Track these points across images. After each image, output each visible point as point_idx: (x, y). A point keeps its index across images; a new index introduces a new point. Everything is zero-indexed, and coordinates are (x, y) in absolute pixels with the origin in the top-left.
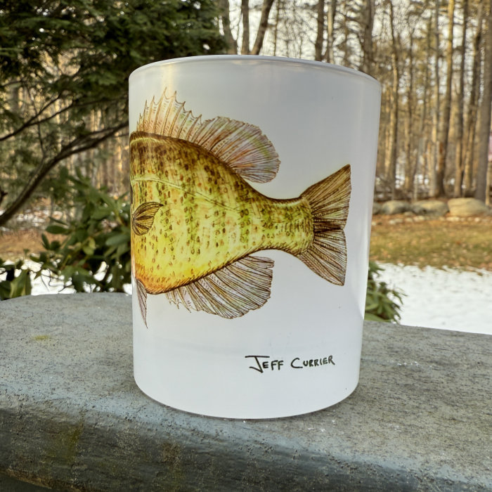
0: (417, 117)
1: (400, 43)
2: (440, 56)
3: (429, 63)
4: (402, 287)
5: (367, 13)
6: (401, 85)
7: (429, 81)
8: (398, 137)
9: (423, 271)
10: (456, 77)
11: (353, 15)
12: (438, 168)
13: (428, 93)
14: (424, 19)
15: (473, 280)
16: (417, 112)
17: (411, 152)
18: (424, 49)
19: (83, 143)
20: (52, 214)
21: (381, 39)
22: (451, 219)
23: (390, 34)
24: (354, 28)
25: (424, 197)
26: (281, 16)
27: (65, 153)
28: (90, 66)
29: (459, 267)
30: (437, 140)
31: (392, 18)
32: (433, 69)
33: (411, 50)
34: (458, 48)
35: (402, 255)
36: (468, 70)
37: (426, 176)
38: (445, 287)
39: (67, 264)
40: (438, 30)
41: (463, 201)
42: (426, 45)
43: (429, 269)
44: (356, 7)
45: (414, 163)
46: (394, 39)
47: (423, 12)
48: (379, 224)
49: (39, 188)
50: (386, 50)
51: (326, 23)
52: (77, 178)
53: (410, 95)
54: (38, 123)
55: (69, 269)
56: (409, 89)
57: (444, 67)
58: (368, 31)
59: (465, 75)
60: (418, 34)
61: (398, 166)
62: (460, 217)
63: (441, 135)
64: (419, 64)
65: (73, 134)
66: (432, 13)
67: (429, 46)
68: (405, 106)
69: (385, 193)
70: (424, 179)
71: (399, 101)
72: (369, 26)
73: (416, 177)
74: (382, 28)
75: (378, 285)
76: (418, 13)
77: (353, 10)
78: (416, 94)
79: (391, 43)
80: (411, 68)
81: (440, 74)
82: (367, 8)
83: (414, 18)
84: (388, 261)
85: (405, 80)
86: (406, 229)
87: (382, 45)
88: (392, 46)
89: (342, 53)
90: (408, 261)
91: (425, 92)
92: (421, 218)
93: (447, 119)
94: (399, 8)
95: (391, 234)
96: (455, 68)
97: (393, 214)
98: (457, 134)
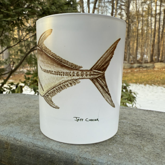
0: (144, 37)
1: (139, 12)
2: (152, 16)
3: (148, 19)
5: (128, 3)
6: (139, 26)
7: (148, 25)
8: (138, 43)
9: (145, 86)
10: (157, 23)
11: (123, 4)
12: (151, 53)
13: (148, 28)
14: (147, 4)
15: (162, 89)
16: (145, 35)
17: (142, 48)
21: (132, 11)
22: (155, 69)
23: (135, 9)
24: (124, 8)
25: (146, 62)
26: (100, 5)
27: (32, 50)
29: (157, 85)
30: (151, 44)
31: (136, 5)
32: (150, 20)
33: (142, 15)
34: (158, 13)
35: (139, 81)
36: (162, 21)
38: (152, 91)
40: (151, 8)
41: (159, 63)
43: (148, 85)
44: (124, 1)
45: (144, 51)
46: (137, 11)
47: (146, 2)
48: (132, 71)
50: (134, 15)
51: (114, 7)
53: (142, 29)
54: (24, 41)
56: (142, 28)
57: (153, 20)
58: (128, 9)
59: (160, 22)
60: (145, 9)
61: (138, 53)
62: (158, 68)
63: (152, 42)
64: (145, 19)
65: (35, 44)
66: (150, 2)
67: (148, 13)
68: (140, 33)
69: (134, 61)
70: (146, 56)
71: (138, 32)
72: (128, 7)
73: (144, 56)
74: (133, 7)
75: (129, 91)
77: (123, 2)
78: (144, 29)
80: (143, 20)
81: (152, 22)
83: (143, 4)
84: (134, 83)
85: (140, 24)
86: (140, 73)
87: (133, 13)
88: (136, 13)
89: (120, 16)
90: (141, 83)
91: (147, 28)
92: (145, 69)
93: (154, 37)
94: (139, 1)
95: (135, 74)
96: (157, 20)
97: (136, 68)
98: (158, 42)
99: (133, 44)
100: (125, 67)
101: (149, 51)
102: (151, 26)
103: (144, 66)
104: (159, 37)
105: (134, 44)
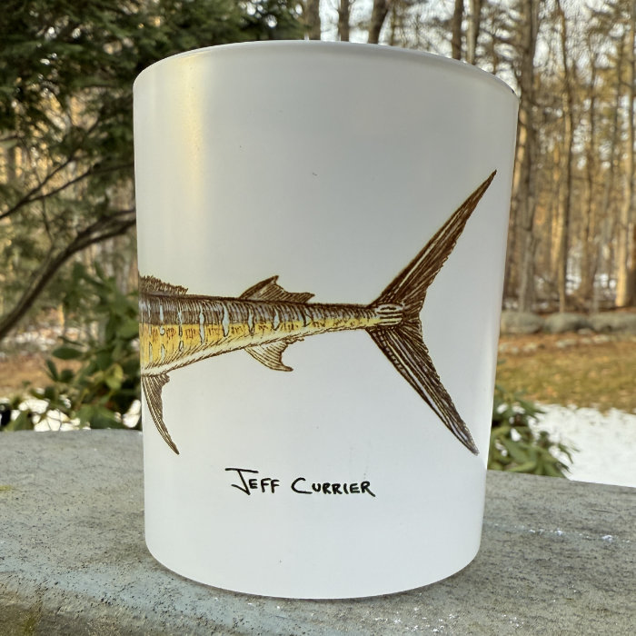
0: (600, 188)
1: (575, 77)
3: (618, 106)
4: (572, 438)
5: (526, 31)
6: (576, 140)
7: (618, 133)
8: (571, 218)
9: (605, 416)
11: (505, 34)
13: (617, 151)
14: (613, 38)
16: (601, 180)
17: (590, 239)
18: (613, 85)
19: (107, 227)
20: (65, 331)
21: (547, 70)
23: (560, 61)
24: (507, 54)
26: (398, 37)
27: (81, 242)
28: (114, 114)
30: (630, 221)
31: (564, 39)
32: (625, 114)
33: (592, 87)
35: (574, 393)
37: (613, 276)
39: (83, 402)
40: (633, 54)
42: (615, 79)
43: (615, 413)
44: (509, 22)
45: (595, 256)
46: (566, 70)
47: (611, 28)
48: (542, 347)
49: (45, 294)
50: (554, 86)
51: (464, 47)
52: (98, 279)
53: (590, 154)
54: (41, 198)
55: (86, 408)
56: (589, 147)
58: (527, 59)
60: (603, 61)
61: (570, 262)
64: (605, 108)
65: (93, 215)
66: (626, 30)
67: (619, 79)
68: (581, 172)
69: (550, 301)
70: (609, 280)
71: (573, 164)
72: (529, 51)
73: (597, 276)
74: (550, 52)
75: (536, 435)
76: (603, 29)
77: (504, 27)
78: (599, 154)
79: (562, 75)
80: (592, 112)
82: (526, 24)
83: (598, 37)
84: (553, 401)
85: (582, 131)
87: (549, 79)
88: (562, 81)
90: (584, 402)
91: (613, 150)
92: (603, 338)
94: (576, 22)
95: (558, 362)
97: (563, 332)
99: (549, 221)
100: (513, 329)
102: (633, 139)
103: (598, 326)
105: (554, 224)
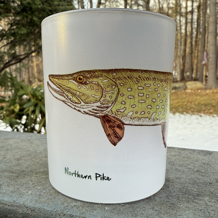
1: (163, 10)
2: (181, 15)
3: (176, 19)
7: (177, 27)
9: (174, 115)
10: (189, 25)
12: (182, 67)
15: (197, 119)
18: (174, 13)
19: (16, 60)
21: (154, 8)
22: (188, 91)
23: (158, 6)
24: (141, 4)
25: (175, 81)
27: (7, 65)
29: (191, 113)
32: (178, 22)
33: (168, 13)
34: (190, 12)
36: (194, 22)
38: (185, 122)
39: (7, 116)
40: (180, 3)
41: (193, 82)
43: (177, 114)
46: (160, 8)
51: (128, 2)
57: (183, 20)
58: (148, 5)
59: (193, 24)
60: (171, 5)
62: (192, 89)
63: (182, 53)
65: (10, 56)
67: (176, 11)
72: (148, 2)
74: (154, 3)
81: (182, 24)
88: (159, 11)
92: (174, 91)
93: (185, 45)
96: (189, 21)
98: (190, 52)
101: (178, 65)
102: (181, 29)
104: (192, 45)
